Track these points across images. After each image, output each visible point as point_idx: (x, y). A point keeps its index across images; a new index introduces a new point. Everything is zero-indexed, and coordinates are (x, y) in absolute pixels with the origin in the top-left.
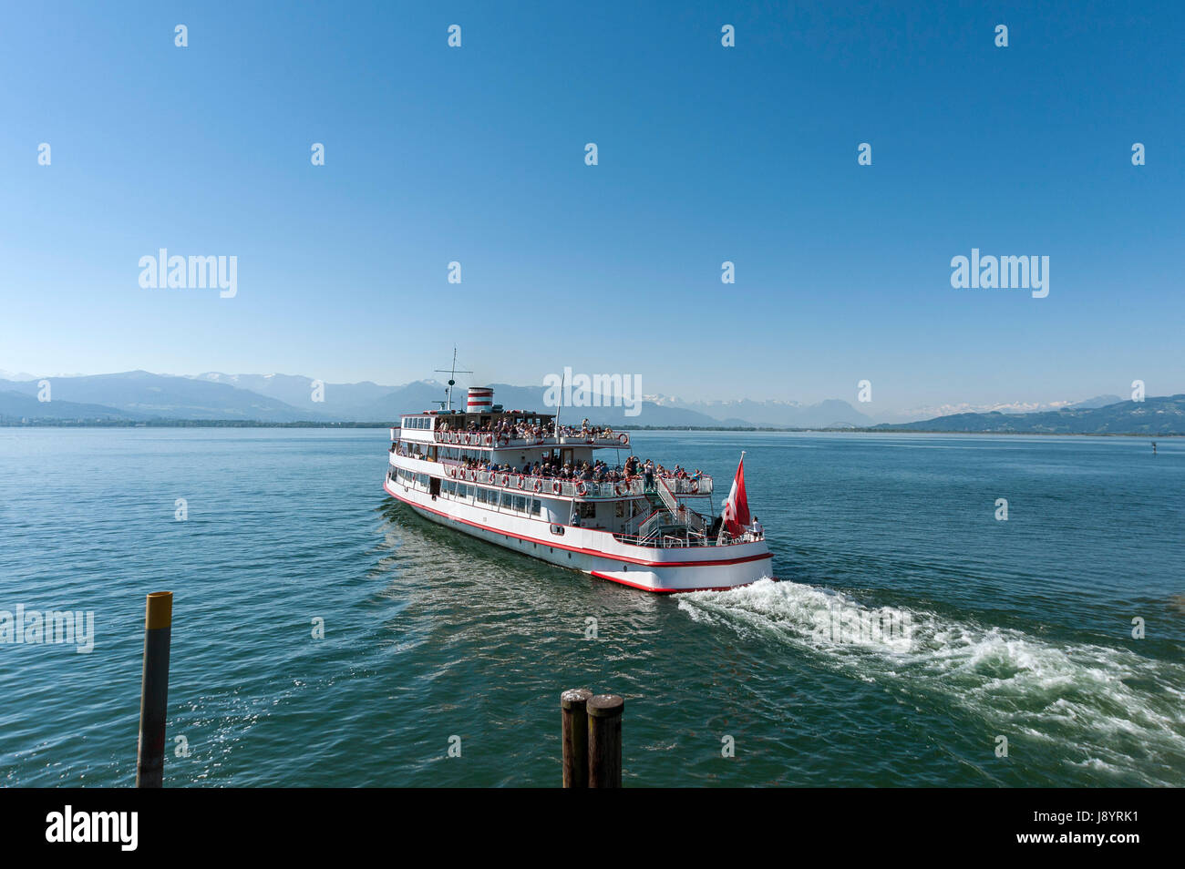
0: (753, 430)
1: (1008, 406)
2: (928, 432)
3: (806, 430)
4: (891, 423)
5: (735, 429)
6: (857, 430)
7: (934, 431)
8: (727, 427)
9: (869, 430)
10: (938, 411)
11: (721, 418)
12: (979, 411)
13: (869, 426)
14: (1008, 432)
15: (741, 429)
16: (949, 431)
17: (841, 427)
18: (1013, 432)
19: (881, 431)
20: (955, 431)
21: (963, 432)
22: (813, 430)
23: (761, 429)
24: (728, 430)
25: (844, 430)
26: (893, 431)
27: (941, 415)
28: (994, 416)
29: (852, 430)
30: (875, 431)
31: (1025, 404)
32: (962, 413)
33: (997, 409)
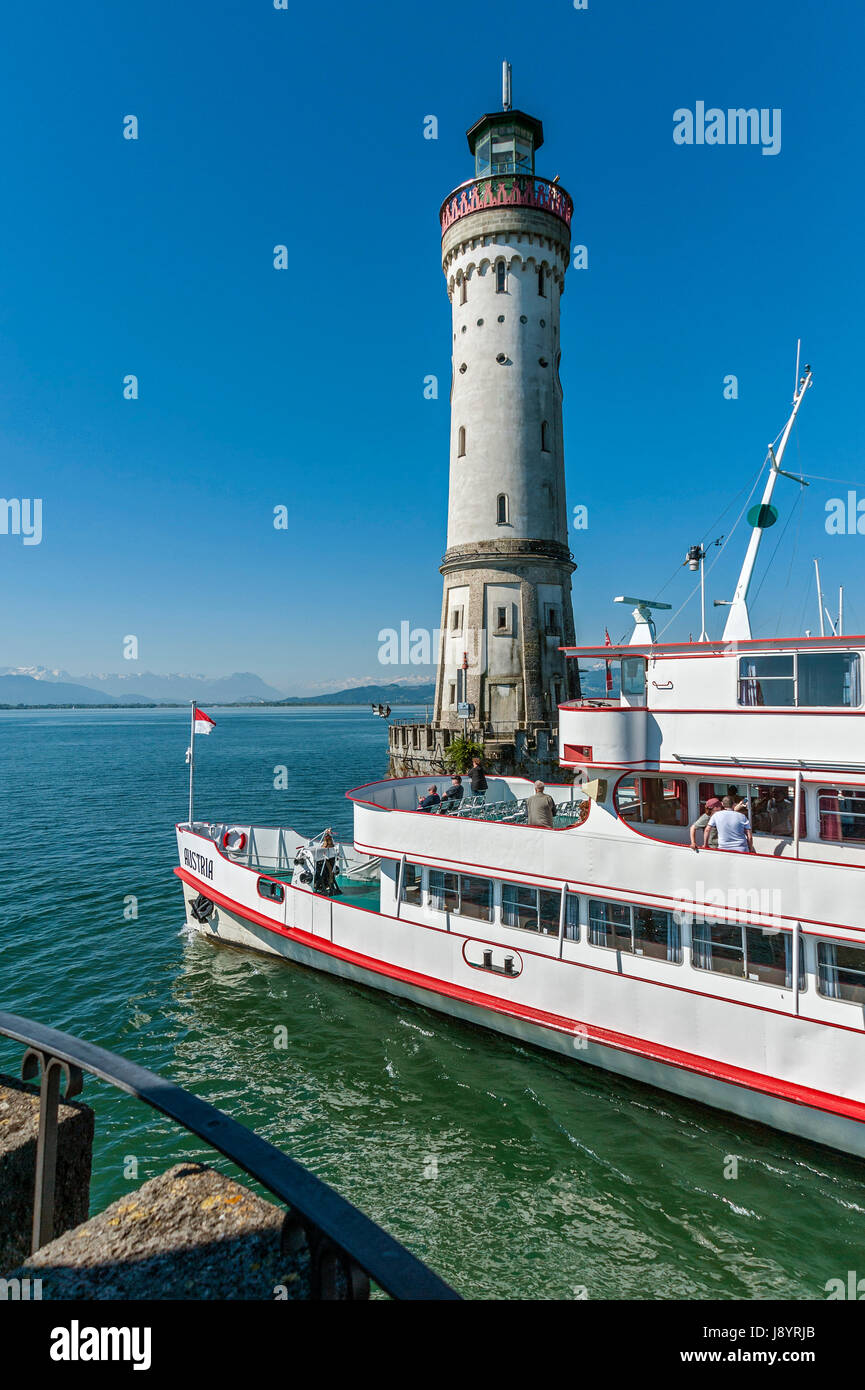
0: (154, 706)
1: (406, 679)
2: (334, 705)
3: (212, 706)
4: (300, 697)
5: (132, 707)
6: (267, 704)
7: (339, 704)
8: (123, 703)
9: (278, 704)
10: (344, 684)
11: (116, 694)
12: (380, 685)
13: (278, 700)
14: (403, 704)
15: (139, 706)
16: (353, 704)
17: (249, 701)
18: (411, 704)
19: (289, 705)
20: (358, 704)
21: (364, 704)
22: (219, 706)
23: (162, 705)
24: (123, 707)
25: (252, 704)
26: (301, 705)
27: (346, 688)
28: (392, 688)
29: (260, 705)
30: (284, 705)
31: (419, 678)
32: (365, 685)
33: (395, 682)
